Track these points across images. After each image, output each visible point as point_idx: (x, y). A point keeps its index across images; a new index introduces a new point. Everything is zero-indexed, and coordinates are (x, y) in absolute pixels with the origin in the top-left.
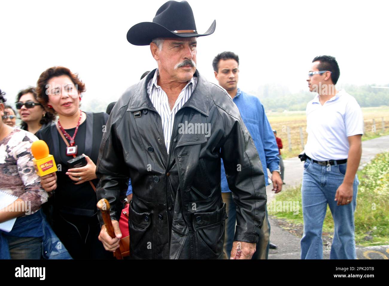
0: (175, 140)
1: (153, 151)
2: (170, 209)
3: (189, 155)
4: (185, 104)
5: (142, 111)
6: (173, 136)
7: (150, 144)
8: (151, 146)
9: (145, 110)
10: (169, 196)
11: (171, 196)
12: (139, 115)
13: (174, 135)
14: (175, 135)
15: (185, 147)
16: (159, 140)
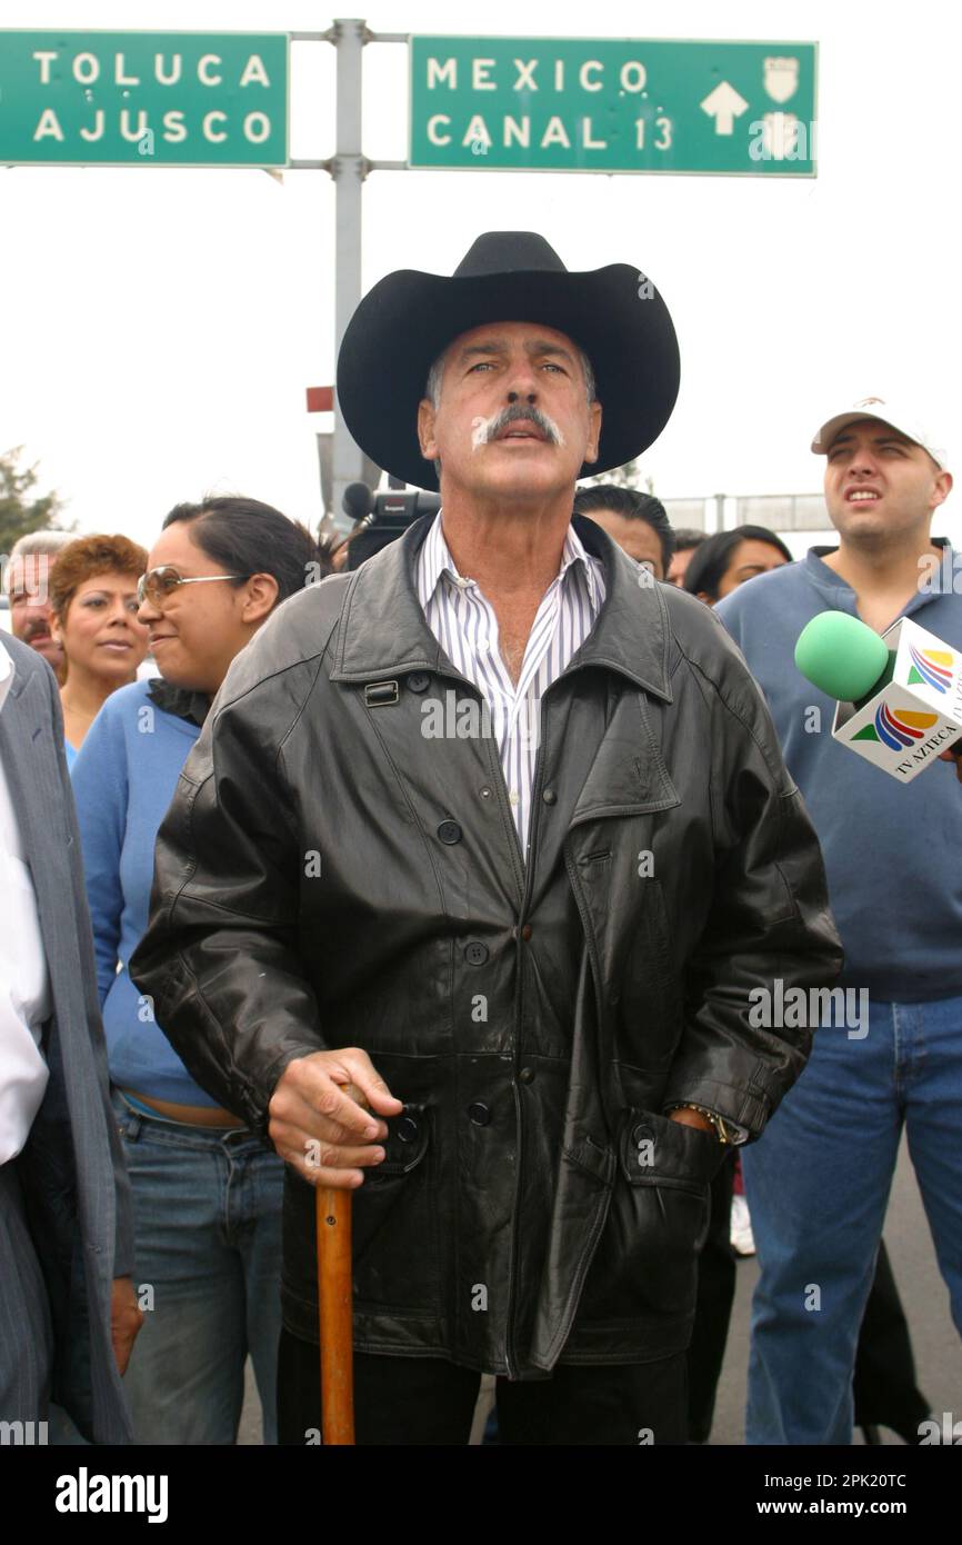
0: (548, 795)
1: (461, 839)
2: (527, 1075)
3: (616, 856)
4: (577, 656)
5: (403, 679)
6: (541, 779)
7: (448, 813)
8: (452, 818)
9: (418, 674)
10: (531, 1019)
11: (534, 1021)
12: (390, 696)
13: (542, 774)
14: (549, 777)
15: (597, 828)
16: (486, 793)
